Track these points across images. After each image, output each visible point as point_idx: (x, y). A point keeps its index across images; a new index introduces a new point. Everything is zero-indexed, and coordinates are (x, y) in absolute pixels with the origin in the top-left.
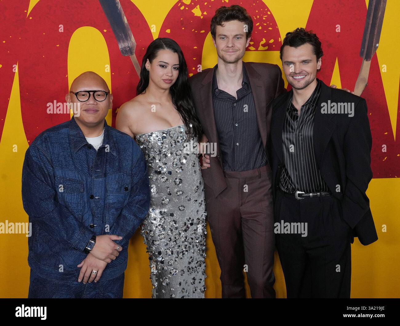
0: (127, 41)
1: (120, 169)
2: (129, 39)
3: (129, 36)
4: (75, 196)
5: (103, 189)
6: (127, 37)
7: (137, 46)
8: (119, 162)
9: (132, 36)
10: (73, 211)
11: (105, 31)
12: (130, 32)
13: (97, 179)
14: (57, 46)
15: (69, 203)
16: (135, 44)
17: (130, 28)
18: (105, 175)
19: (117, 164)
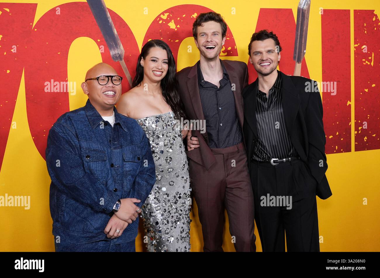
0: (117, 49)
1: (132, 142)
2: (119, 47)
3: (119, 44)
4: (100, 164)
5: (121, 158)
6: (117, 45)
7: (125, 53)
8: (130, 137)
9: (121, 45)
10: (98, 178)
11: (99, 40)
12: (119, 42)
13: (115, 150)
14: (59, 53)
15: (95, 171)
16: (124, 52)
17: (119, 38)
18: (121, 147)
19: (129, 138)
